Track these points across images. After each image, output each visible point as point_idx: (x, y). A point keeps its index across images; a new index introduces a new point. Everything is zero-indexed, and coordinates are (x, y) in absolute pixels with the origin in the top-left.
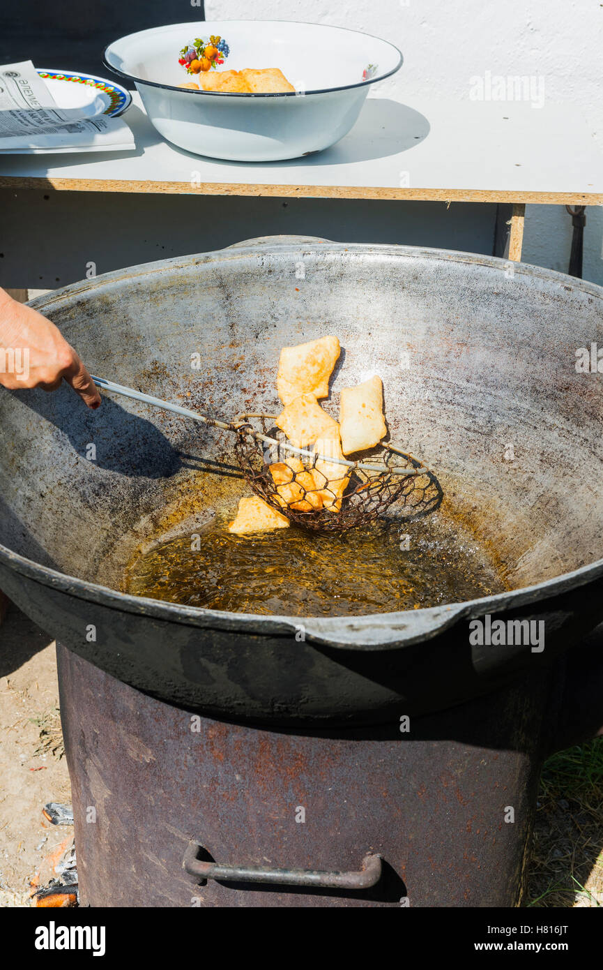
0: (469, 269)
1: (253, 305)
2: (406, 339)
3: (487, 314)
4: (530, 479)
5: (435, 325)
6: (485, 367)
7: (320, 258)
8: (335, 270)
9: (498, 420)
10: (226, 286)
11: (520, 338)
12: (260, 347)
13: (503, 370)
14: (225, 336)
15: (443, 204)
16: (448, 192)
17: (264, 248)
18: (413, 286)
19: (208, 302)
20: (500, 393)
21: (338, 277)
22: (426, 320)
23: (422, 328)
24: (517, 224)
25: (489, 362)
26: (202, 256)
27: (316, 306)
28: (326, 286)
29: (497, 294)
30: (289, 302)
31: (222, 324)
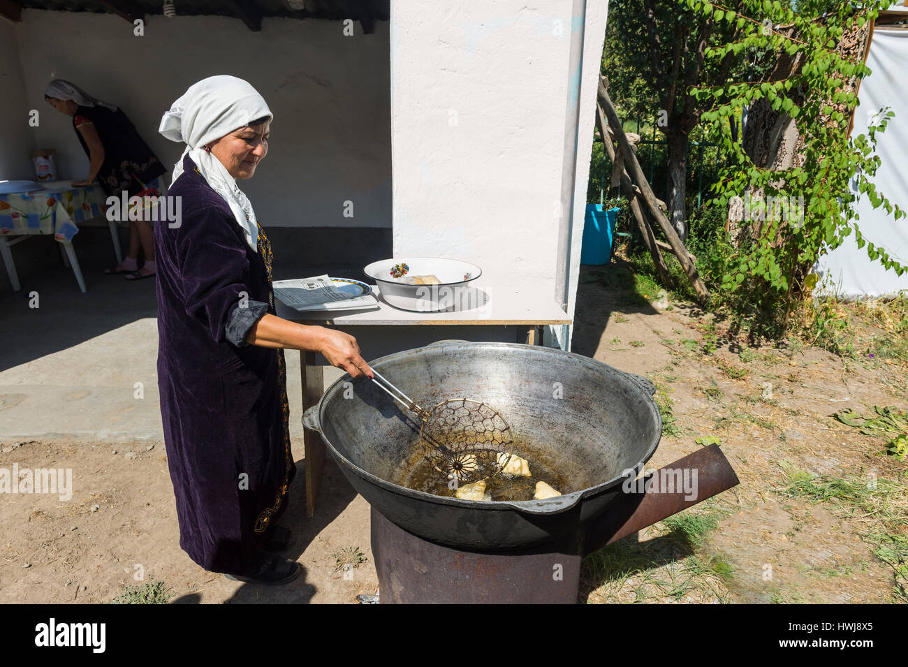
0: (527, 351)
1: (439, 368)
2: (503, 380)
3: (536, 368)
4: (562, 436)
5: (514, 373)
6: (537, 390)
7: (465, 348)
8: (472, 353)
9: (544, 412)
10: (428, 361)
11: (551, 377)
12: (443, 386)
13: (544, 391)
14: (428, 382)
15: (504, 326)
16: (505, 321)
17: (443, 345)
18: (504, 358)
19: (421, 368)
20: (543, 400)
21: (473, 356)
22: (510, 372)
23: (508, 376)
24: (532, 333)
25: (538, 388)
26: (418, 349)
27: (465, 368)
28: (468, 360)
29: (540, 361)
30: (454, 366)
31: (428, 376)
